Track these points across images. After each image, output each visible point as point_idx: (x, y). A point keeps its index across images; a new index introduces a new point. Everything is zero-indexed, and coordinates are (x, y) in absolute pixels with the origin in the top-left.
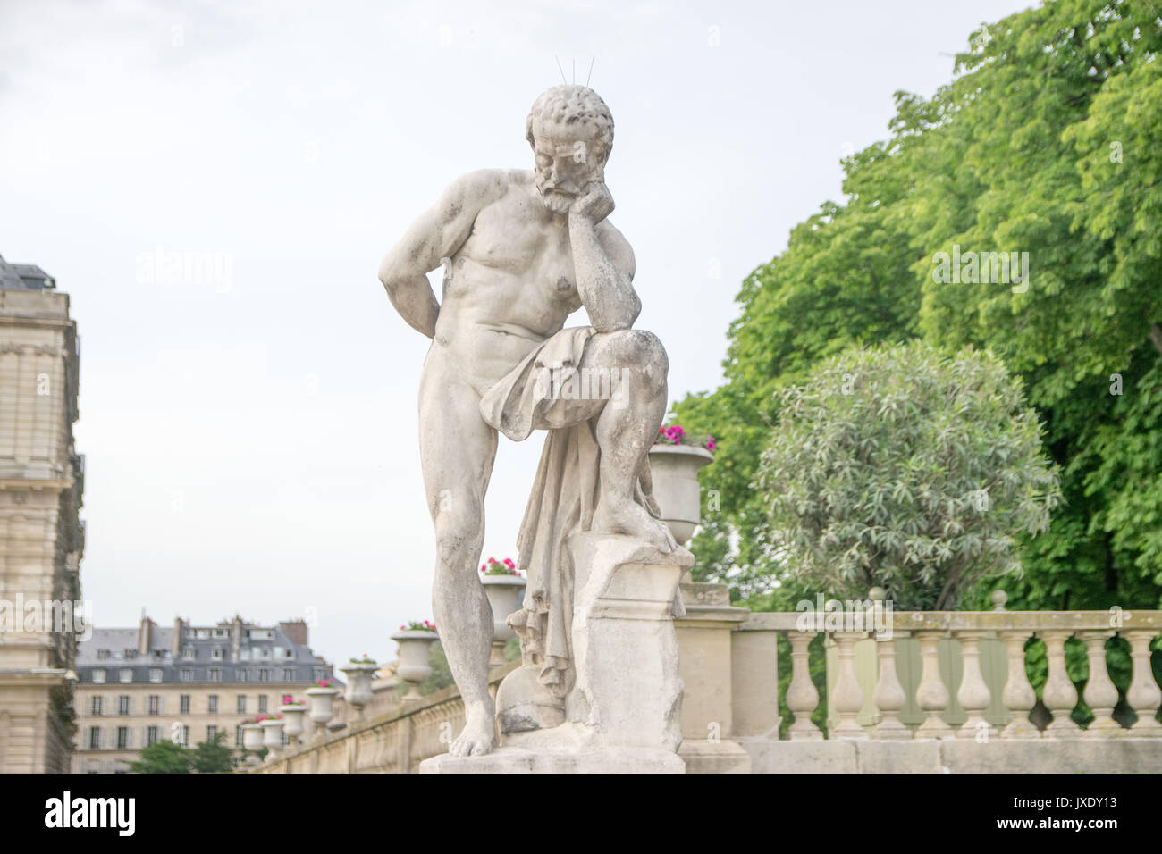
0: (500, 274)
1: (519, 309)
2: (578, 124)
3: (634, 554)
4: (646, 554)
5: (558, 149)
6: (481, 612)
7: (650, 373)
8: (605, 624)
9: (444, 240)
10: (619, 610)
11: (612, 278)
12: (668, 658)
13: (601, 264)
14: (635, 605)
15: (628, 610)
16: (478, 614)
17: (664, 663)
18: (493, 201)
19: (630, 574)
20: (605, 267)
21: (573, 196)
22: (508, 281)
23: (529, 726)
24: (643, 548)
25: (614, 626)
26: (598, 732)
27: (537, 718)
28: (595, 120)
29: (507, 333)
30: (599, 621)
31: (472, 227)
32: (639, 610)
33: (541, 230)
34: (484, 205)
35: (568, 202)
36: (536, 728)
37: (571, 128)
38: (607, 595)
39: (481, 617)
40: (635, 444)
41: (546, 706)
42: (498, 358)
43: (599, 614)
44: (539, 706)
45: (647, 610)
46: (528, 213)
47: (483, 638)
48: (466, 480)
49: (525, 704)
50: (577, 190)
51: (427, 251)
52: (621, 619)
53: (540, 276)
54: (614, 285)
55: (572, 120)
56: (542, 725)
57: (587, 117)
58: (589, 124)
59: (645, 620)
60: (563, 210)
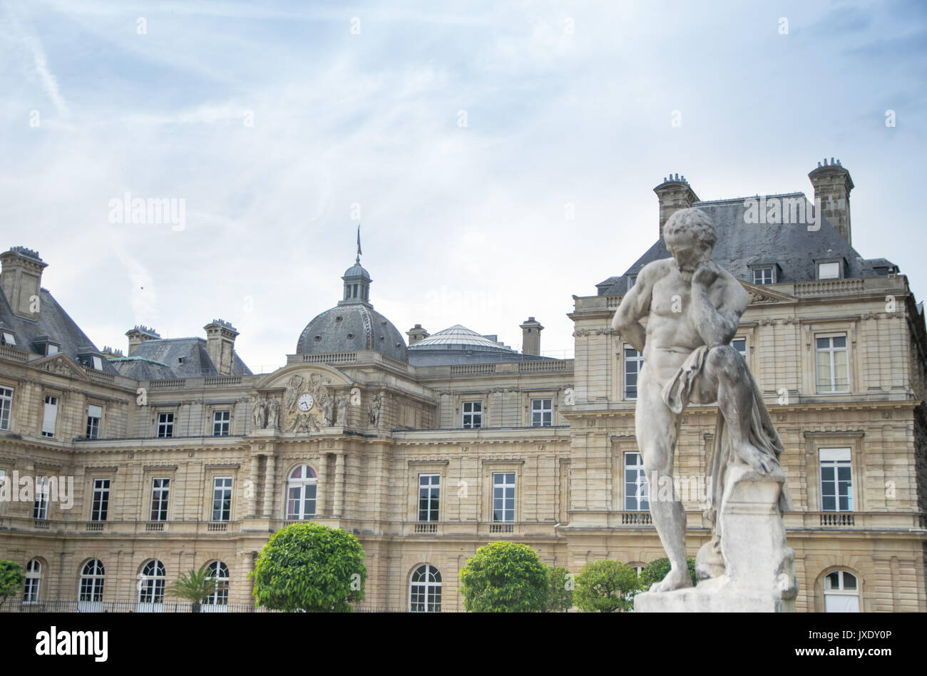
0: (665, 319)
1: (678, 338)
2: (681, 233)
3: (743, 476)
4: (751, 476)
5: (674, 248)
6: (673, 511)
7: (727, 371)
8: (734, 517)
9: (639, 303)
10: (741, 509)
11: (709, 317)
12: (775, 537)
13: (703, 309)
14: (751, 506)
15: (747, 509)
16: (672, 512)
17: (773, 540)
18: (660, 279)
19: (745, 488)
20: (706, 311)
21: (692, 272)
22: (670, 322)
23: (705, 576)
24: (748, 473)
25: (740, 519)
26: (732, 581)
27: (709, 572)
28: (692, 229)
29: (675, 352)
30: (730, 516)
31: (651, 294)
32: (754, 508)
33: (686, 292)
34: (655, 282)
35: (690, 275)
36: (708, 577)
37: (677, 236)
38: (732, 500)
39: (673, 513)
40: (735, 411)
41: (715, 564)
42: (669, 366)
43: (730, 511)
44: (710, 564)
45: (760, 509)
46: (678, 283)
47: (676, 525)
48: (655, 437)
49: (703, 563)
50: (692, 268)
51: (631, 311)
52: (744, 514)
53: (688, 317)
54: (710, 321)
55: (677, 231)
56: (711, 576)
57: (686, 228)
58: (687, 232)
59: (759, 515)
60: (688, 280)
